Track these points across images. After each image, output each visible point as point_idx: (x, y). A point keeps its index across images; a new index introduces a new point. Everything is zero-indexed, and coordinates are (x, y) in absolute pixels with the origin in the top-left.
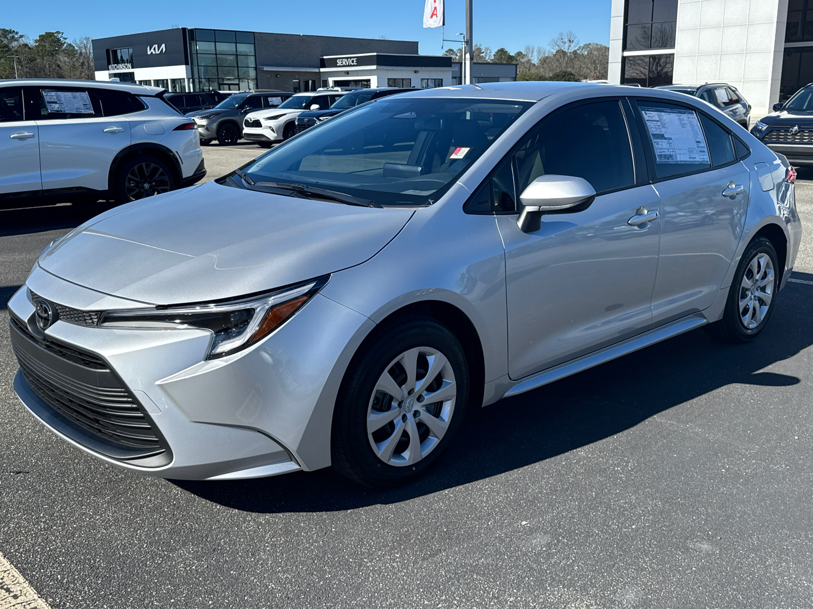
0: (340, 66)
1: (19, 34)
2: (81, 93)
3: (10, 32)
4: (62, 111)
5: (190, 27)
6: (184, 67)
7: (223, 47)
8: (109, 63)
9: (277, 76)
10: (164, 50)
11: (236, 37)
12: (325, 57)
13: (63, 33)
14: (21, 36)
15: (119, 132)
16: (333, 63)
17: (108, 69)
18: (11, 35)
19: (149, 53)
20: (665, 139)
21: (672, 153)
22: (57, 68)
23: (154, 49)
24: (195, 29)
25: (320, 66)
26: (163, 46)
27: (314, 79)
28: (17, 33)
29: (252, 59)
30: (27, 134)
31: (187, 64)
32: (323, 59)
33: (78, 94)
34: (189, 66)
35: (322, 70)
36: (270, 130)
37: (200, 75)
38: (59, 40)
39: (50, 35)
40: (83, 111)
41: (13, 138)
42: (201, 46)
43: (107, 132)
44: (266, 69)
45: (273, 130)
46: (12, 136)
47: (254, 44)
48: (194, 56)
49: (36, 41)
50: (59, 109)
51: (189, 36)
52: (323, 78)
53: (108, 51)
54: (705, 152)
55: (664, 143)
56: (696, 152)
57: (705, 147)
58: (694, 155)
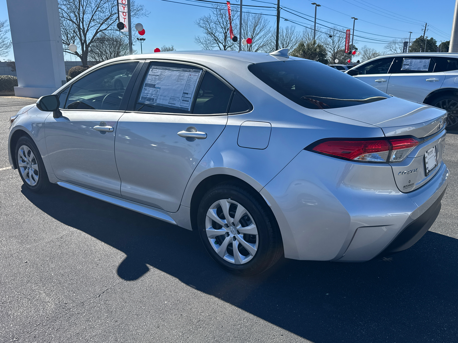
2: (426, 60)
4: (409, 69)
15: (436, 81)
20: (155, 87)
21: (154, 98)
30: (383, 80)
33: (423, 60)
40: (422, 69)
41: (376, 82)
43: (427, 81)
46: (375, 81)
50: (408, 68)
54: (188, 101)
55: (152, 90)
56: (179, 100)
57: (191, 98)
58: (174, 102)
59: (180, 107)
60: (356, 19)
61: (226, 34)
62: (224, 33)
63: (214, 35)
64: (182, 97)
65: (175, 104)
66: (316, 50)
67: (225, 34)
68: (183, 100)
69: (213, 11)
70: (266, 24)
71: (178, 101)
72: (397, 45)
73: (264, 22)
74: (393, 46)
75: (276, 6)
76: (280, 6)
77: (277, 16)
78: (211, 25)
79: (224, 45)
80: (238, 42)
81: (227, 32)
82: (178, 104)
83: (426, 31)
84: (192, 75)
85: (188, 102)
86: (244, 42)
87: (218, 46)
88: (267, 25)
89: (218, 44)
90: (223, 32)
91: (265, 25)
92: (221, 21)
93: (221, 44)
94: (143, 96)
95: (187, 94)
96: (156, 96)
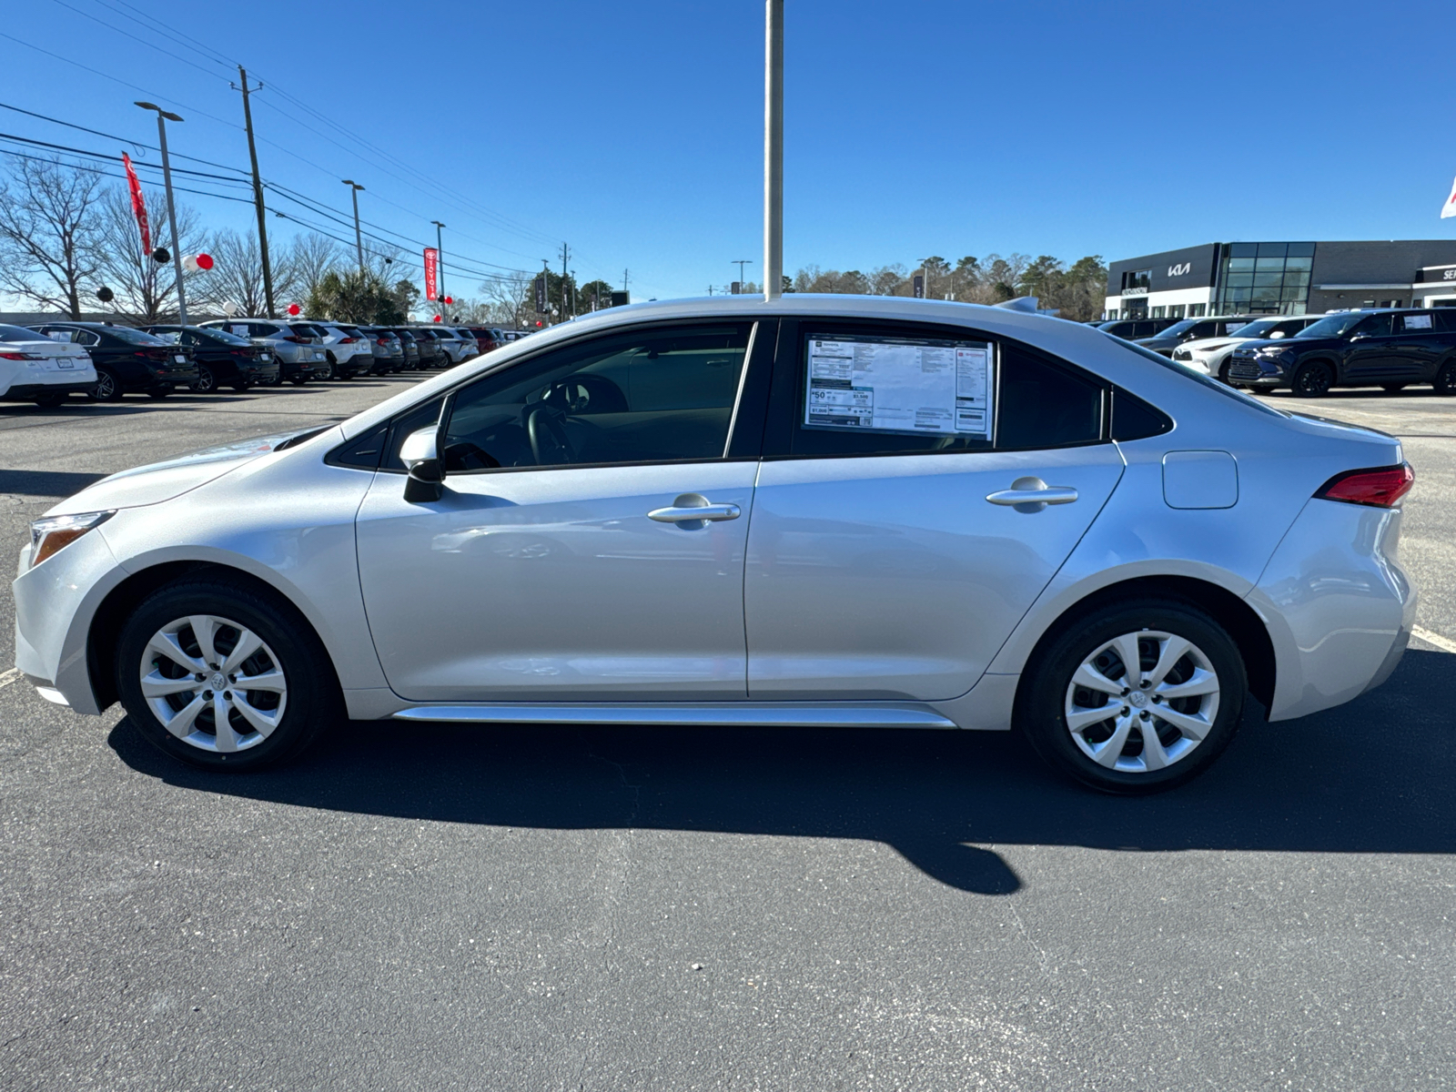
0: (1448, 280)
1: (1058, 260)
3: (1049, 259)
5: (1225, 241)
6: (1208, 289)
7: (1264, 263)
8: (1124, 287)
9: (1339, 296)
10: (1188, 271)
11: (1287, 249)
12: (1425, 269)
13: (1101, 257)
14: (1059, 263)
16: (1438, 276)
17: (1121, 294)
18: (1049, 262)
19: (1170, 274)
20: (852, 388)
21: (858, 414)
22: (1085, 295)
23: (1177, 270)
24: (1232, 243)
25: (1414, 279)
26: (1188, 266)
27: (1399, 299)
28: (1055, 260)
29: (1307, 276)
31: (1212, 285)
32: (1422, 272)
34: (1215, 289)
35: (1416, 286)
36: (1201, 364)
37: (1227, 297)
38: (1097, 264)
39: (1088, 260)
42: (1233, 264)
44: (1324, 287)
45: (1205, 364)
47: (1313, 257)
48: (1224, 276)
49: (1073, 267)
51: (1222, 252)
52: (1415, 297)
53: (1125, 274)
54: (980, 417)
55: (842, 396)
56: (947, 416)
57: (985, 410)
58: (935, 422)
59: (957, 432)
60: (443, 226)
61: (67, 239)
62: (61, 236)
63: (27, 240)
64: (957, 407)
65: (938, 427)
66: (370, 291)
67: (64, 239)
68: (961, 416)
69: (13, 171)
70: (192, 221)
71: (945, 418)
72: (503, 286)
73: (184, 214)
74: (495, 286)
75: (250, 179)
76: (261, 180)
77: (254, 203)
78: (12, 211)
79: (67, 269)
80: (173, 263)
81: (72, 232)
82: (950, 426)
83: (567, 259)
84: (967, 354)
85: (980, 420)
86: (190, 264)
87: (46, 269)
88: (194, 223)
89: (46, 265)
90: (56, 232)
91: (189, 223)
92: (47, 202)
93: (56, 266)
94: (815, 413)
95: (971, 399)
96: (863, 410)
